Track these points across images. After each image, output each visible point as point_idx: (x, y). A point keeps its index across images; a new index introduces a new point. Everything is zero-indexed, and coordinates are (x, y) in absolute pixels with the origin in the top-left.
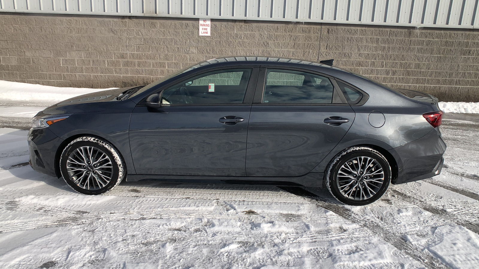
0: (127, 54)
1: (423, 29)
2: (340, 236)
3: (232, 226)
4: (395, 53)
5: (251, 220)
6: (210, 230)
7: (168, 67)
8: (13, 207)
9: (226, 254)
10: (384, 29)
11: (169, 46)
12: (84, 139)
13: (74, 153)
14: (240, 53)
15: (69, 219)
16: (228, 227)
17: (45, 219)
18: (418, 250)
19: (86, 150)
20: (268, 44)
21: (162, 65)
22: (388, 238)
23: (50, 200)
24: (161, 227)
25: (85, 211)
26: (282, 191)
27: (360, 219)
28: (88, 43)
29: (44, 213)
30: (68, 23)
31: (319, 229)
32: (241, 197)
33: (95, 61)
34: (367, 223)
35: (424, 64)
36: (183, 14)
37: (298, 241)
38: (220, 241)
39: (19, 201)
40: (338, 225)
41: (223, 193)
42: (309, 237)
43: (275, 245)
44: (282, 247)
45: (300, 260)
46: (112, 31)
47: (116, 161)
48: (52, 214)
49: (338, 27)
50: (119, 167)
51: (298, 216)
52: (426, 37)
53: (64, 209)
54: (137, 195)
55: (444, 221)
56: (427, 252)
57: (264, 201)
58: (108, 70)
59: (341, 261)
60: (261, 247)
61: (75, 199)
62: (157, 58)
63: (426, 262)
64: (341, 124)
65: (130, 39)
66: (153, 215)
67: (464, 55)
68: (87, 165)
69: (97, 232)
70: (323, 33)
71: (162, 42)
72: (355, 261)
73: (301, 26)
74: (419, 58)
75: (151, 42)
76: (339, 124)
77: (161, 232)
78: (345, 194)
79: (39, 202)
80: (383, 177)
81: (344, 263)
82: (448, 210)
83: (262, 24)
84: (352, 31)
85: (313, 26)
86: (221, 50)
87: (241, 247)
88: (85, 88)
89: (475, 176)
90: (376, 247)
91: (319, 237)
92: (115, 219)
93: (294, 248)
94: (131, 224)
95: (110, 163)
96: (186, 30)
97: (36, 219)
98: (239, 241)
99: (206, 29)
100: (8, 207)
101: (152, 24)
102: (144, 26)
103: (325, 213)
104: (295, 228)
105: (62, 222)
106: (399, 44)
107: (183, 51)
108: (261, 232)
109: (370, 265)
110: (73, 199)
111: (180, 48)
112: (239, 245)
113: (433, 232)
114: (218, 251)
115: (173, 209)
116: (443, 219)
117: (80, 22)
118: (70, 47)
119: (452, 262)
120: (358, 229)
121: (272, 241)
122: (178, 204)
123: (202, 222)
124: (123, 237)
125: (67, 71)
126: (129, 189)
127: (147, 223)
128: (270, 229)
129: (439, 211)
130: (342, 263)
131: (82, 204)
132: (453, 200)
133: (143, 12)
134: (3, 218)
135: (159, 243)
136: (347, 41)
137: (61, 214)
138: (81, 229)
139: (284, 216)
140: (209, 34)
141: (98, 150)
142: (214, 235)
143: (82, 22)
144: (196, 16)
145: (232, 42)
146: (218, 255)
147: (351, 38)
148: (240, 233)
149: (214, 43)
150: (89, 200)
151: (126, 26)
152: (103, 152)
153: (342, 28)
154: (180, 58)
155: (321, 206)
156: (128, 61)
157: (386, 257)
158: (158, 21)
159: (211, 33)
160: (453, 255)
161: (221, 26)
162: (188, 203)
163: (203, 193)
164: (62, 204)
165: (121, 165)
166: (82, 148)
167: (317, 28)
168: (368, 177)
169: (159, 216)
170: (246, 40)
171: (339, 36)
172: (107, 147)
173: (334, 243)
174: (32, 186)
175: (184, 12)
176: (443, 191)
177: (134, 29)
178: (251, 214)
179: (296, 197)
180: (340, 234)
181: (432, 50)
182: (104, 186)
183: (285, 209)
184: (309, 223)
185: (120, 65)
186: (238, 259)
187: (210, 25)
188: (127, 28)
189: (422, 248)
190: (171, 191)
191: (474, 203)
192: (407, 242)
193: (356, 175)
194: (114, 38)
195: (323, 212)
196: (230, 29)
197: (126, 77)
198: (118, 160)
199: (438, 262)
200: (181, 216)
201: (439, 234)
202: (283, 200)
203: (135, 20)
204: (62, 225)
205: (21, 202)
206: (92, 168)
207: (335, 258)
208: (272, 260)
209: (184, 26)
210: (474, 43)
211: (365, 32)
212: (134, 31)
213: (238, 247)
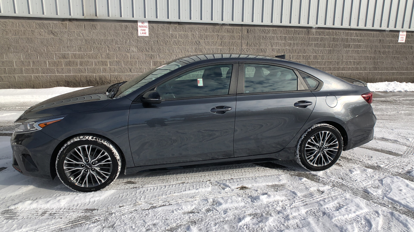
0: (68, 54)
1: (317, 29)
2: (322, 197)
3: (236, 201)
4: (298, 48)
5: (248, 194)
6: (220, 208)
7: (110, 65)
8: (12, 215)
9: (245, 227)
10: (289, 29)
11: (110, 46)
12: (82, 138)
13: (71, 153)
14: (176, 50)
15: (80, 218)
16: (233, 203)
17: (55, 222)
18: (380, 199)
19: (84, 149)
20: (200, 42)
21: (104, 63)
22: (355, 193)
23: (51, 202)
24: (175, 212)
25: (93, 208)
26: (257, 166)
27: (328, 181)
28: (27, 45)
29: (50, 217)
30: (3, 25)
31: (304, 194)
32: (227, 176)
33: (35, 62)
34: (334, 183)
35: (320, 56)
36: (123, 16)
37: (294, 206)
38: (233, 217)
39: (15, 208)
40: (315, 189)
41: (211, 175)
42: (299, 201)
43: (279, 212)
44: (286, 213)
45: (305, 221)
46: (52, 33)
47: (115, 157)
48: (60, 217)
49: (256, 28)
50: (118, 162)
51: (282, 185)
52: (320, 35)
53: (69, 209)
54: (135, 186)
55: (383, 174)
56: (387, 199)
57: (248, 176)
58: (50, 71)
59: (335, 217)
60: (269, 215)
61: (76, 198)
62: (99, 57)
63: (390, 207)
64: (307, 106)
65: (71, 40)
66: (161, 203)
67: (346, 48)
68: (86, 163)
69: (118, 227)
70: (244, 32)
71: (103, 43)
72: (345, 215)
73: (226, 27)
74: (316, 51)
75: (92, 42)
76: (305, 106)
77: (178, 217)
78: (311, 163)
79: (39, 206)
80: (337, 146)
81: (338, 218)
82: (382, 166)
83: (193, 25)
84: (266, 31)
85: (235, 27)
86: (159, 48)
87: (253, 218)
88: (25, 88)
89: (383, 138)
90: (352, 201)
91: (307, 200)
92: (127, 212)
93: (295, 212)
94: (145, 214)
95: (109, 159)
96: (125, 31)
97: (45, 224)
98: (249, 213)
99: (145, 30)
100: (6, 217)
101: (92, 26)
102: (85, 27)
103: (301, 180)
104: (285, 195)
105: (74, 223)
106: (301, 40)
107: (124, 50)
108: (261, 204)
109: (356, 216)
110: (74, 198)
111: (120, 47)
112: (251, 217)
113: (382, 184)
114: (237, 225)
115: (176, 194)
116: (382, 173)
117: (16, 24)
118: (6, 49)
119: (407, 204)
120: (331, 189)
121: (275, 209)
122: (178, 189)
123: (208, 202)
124: (145, 227)
125: (5, 72)
126: (124, 182)
127: (160, 210)
128: (268, 200)
129: (376, 167)
130: (336, 218)
131: (86, 202)
132: (380, 158)
133: (83, 15)
134: (7, 228)
135: (182, 227)
136: (263, 39)
137: (69, 214)
138: (100, 227)
139: (271, 187)
140: (147, 35)
141: (96, 148)
142: (225, 212)
143: (18, 24)
144: (134, 19)
145: (169, 41)
146: (239, 229)
147: (266, 36)
148: (245, 207)
149: (153, 42)
150: (92, 197)
151: (66, 28)
152: (101, 149)
153: (259, 29)
154: (121, 57)
155: (294, 175)
156: (70, 61)
157: (363, 208)
158: (98, 23)
159: (149, 34)
160: (404, 199)
161: (158, 27)
162: (187, 187)
163: (193, 176)
164: (66, 205)
165: (120, 160)
166: (80, 147)
167: (238, 29)
168: (327, 147)
169: (167, 202)
170: (180, 40)
171: (256, 35)
172: (106, 144)
173: (322, 202)
174: (21, 191)
175: (123, 15)
176: (371, 153)
177: (75, 30)
178: (245, 189)
179: (271, 170)
180: (321, 195)
181: (325, 45)
182: (103, 181)
183: (269, 181)
184: (294, 190)
185: (62, 65)
186: (258, 230)
187: (148, 27)
188: (68, 30)
189: (382, 197)
190: (164, 178)
191: (394, 158)
192: (370, 194)
193: (318, 146)
194: (55, 39)
195: (298, 179)
196: (166, 30)
197: (69, 76)
198: (117, 155)
199: (397, 205)
200: (188, 200)
201: (387, 185)
202: (262, 174)
203: (75, 22)
204: (77, 225)
205: (18, 209)
206: (91, 166)
207: (329, 215)
208: (283, 225)
209: (123, 28)
210: (352, 40)
211: (276, 31)
212: (75, 33)
213: (251, 219)
